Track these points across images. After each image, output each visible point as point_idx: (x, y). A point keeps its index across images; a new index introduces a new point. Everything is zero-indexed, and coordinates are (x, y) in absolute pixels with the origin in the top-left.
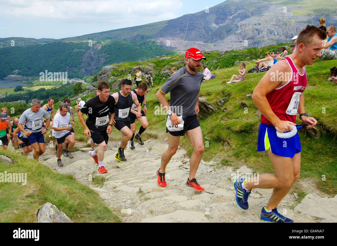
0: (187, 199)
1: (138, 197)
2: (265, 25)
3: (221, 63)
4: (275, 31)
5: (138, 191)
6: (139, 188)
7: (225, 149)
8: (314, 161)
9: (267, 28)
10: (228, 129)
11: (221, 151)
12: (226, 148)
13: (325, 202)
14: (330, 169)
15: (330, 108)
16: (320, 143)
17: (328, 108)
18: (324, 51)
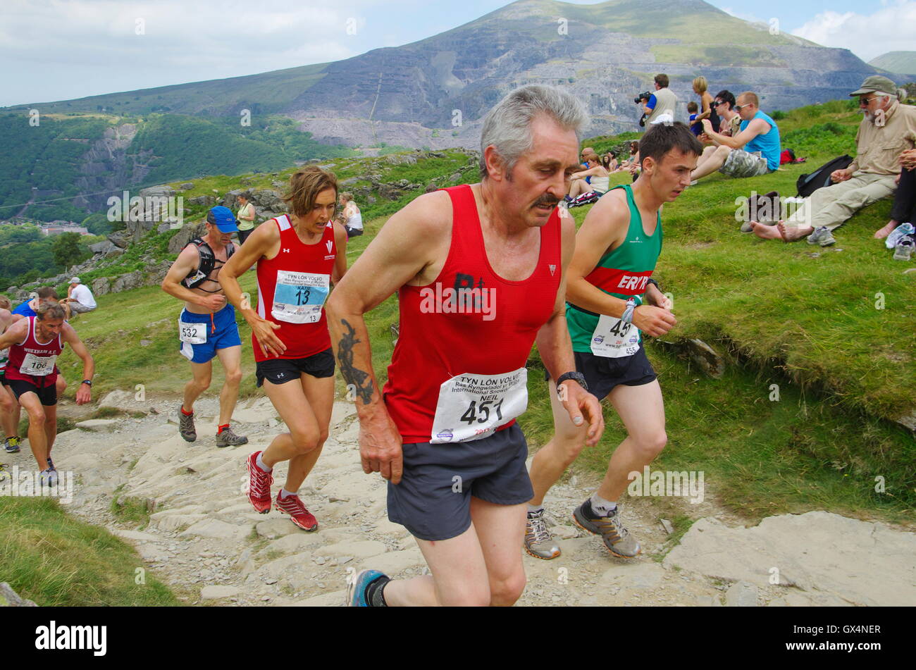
0: (385, 549)
1: (248, 551)
2: (585, 82)
4: (612, 101)
5: (249, 533)
6: (252, 526)
8: (711, 437)
9: (592, 93)
13: (739, 539)
14: (750, 455)
15: (747, 299)
16: (725, 389)
17: (744, 300)
18: (733, 156)
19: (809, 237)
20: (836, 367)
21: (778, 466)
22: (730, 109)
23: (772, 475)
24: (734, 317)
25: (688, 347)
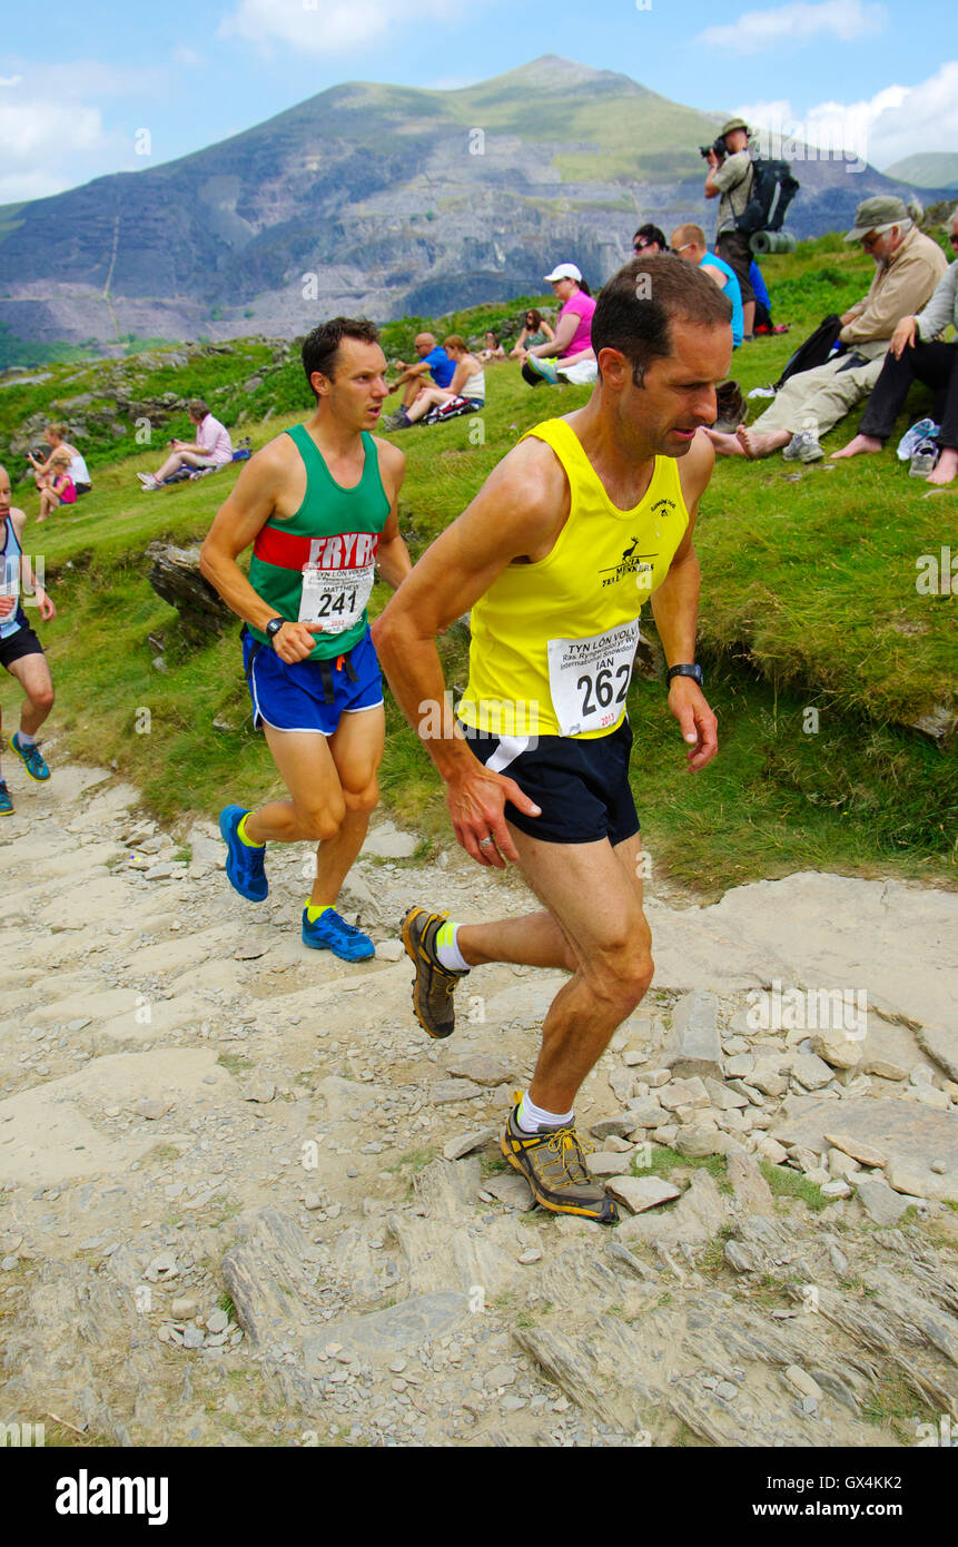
2: (452, 220)
3: (282, 390)
4: (497, 248)
8: (649, 772)
9: (465, 235)
13: (690, 927)
14: (706, 795)
19: (785, 450)
20: (824, 650)
21: (748, 808)
23: (740, 824)
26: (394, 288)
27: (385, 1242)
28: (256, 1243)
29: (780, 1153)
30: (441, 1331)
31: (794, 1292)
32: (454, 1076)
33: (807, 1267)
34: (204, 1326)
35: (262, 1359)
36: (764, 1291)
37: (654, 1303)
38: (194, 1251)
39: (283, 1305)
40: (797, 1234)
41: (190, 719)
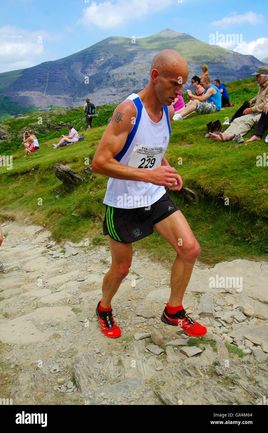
0: (51, 292)
2: (140, 74)
7: (97, 226)
9: (144, 78)
10: (99, 202)
11: (92, 228)
12: (97, 224)
13: (206, 274)
14: (210, 236)
15: (207, 168)
16: (199, 208)
17: (206, 169)
18: (200, 104)
19: (233, 139)
20: (244, 196)
21: (222, 240)
22: (198, 84)
23: (220, 245)
24: (202, 177)
25: (183, 191)
26: (124, 93)
27: (118, 363)
28: (82, 363)
29: (231, 340)
30: (134, 390)
31: (235, 381)
32: (138, 316)
33: (239, 374)
34: (66, 386)
35: (83, 396)
36: (226, 381)
37: (194, 383)
38: (64, 365)
39: (89, 381)
40: (236, 364)
41: (66, 213)
